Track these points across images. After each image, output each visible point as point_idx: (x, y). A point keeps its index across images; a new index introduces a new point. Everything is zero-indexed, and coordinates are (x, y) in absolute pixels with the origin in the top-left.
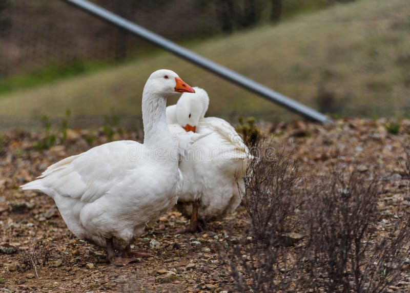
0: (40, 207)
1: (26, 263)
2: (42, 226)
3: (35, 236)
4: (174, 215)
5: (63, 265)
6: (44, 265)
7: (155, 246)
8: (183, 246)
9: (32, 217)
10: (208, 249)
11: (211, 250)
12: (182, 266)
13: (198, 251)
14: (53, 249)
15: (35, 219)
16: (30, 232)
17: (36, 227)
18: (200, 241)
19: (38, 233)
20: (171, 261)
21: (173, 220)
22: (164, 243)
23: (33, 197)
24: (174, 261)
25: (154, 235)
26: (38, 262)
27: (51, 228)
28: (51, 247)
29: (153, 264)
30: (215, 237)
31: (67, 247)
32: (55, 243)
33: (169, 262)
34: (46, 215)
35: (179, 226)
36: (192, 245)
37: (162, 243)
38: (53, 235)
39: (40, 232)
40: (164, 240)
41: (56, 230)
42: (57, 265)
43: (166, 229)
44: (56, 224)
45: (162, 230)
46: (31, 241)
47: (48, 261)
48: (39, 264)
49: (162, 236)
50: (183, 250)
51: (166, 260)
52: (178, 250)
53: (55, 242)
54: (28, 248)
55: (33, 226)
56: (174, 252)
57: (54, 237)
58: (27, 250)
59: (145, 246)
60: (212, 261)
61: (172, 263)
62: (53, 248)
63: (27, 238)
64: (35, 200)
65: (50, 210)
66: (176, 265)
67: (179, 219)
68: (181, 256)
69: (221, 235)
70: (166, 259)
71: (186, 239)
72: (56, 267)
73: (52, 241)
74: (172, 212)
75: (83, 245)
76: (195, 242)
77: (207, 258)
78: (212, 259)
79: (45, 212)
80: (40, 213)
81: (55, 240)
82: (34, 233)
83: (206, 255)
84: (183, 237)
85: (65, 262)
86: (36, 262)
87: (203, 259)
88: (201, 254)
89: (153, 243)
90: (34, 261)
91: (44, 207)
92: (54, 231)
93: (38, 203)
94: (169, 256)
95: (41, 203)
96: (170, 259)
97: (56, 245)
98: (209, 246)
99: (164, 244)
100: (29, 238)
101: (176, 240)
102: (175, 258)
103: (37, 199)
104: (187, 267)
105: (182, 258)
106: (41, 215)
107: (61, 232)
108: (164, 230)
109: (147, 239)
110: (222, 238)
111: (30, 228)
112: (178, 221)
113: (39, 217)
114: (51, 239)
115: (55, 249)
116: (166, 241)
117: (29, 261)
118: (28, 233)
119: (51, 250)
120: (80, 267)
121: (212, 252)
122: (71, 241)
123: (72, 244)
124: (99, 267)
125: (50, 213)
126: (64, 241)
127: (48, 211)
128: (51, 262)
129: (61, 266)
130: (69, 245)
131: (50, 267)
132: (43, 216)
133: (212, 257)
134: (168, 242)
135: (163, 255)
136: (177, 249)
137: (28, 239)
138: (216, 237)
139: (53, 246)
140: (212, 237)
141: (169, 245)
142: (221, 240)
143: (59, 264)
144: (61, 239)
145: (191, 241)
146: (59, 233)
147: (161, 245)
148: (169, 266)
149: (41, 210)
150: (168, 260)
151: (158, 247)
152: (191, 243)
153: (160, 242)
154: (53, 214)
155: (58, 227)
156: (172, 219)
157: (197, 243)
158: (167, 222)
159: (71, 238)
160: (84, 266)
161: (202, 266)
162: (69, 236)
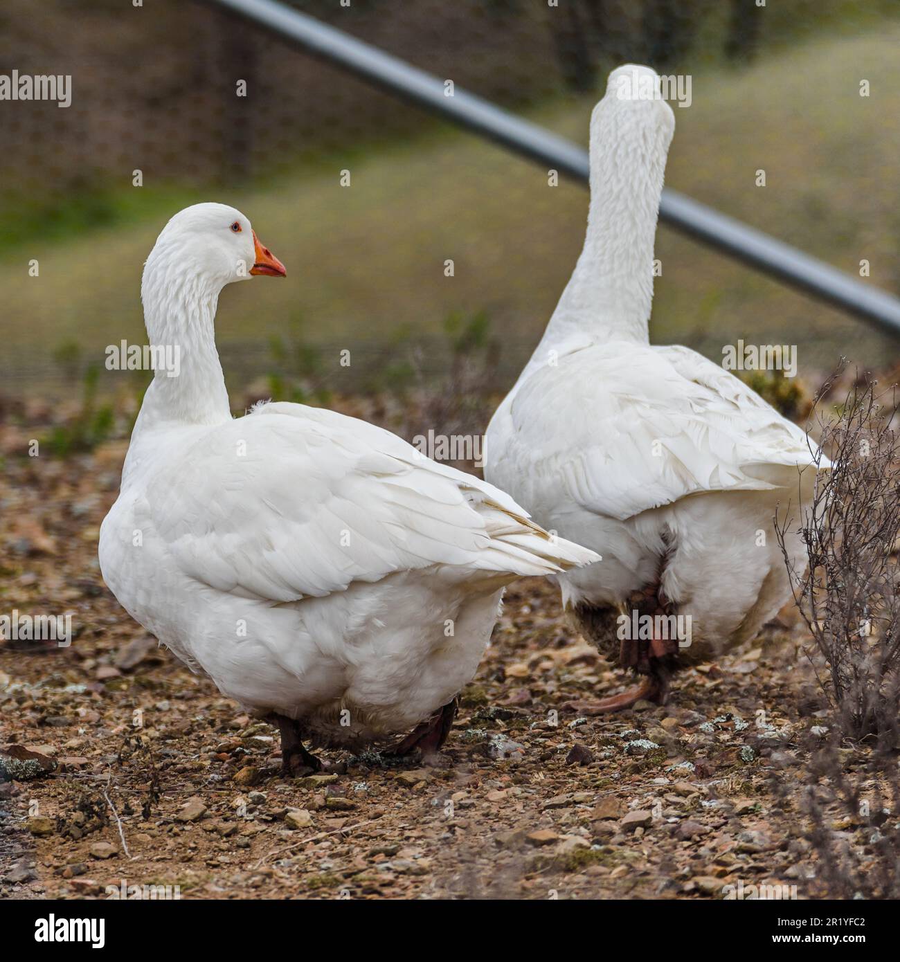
0: (99, 635)
1: (85, 807)
2: (117, 694)
3: (98, 725)
4: (549, 658)
5: (209, 817)
6: (147, 814)
7: (507, 755)
8: (602, 754)
9: (74, 667)
10: (686, 767)
11: (698, 768)
12: (607, 819)
13: (654, 771)
14: (167, 766)
15: (84, 673)
16: (82, 711)
17: (96, 696)
18: (655, 739)
19: (107, 714)
20: (568, 804)
21: (550, 673)
22: (534, 745)
23: (71, 601)
24: (575, 803)
25: (499, 721)
26: (127, 807)
27: (147, 700)
28: (160, 758)
29: (508, 812)
30: (702, 727)
31: (215, 759)
32: (173, 745)
33: (560, 806)
34: (119, 658)
35: (576, 694)
36: (631, 752)
37: (528, 745)
38: (159, 722)
39: (112, 712)
40: (534, 736)
41: (164, 704)
42: (188, 817)
43: (535, 701)
44: (161, 685)
45: (521, 705)
46: (92, 740)
47: (158, 802)
48: (128, 811)
49: (528, 724)
50: (602, 768)
51: (548, 801)
52: (584, 770)
53: (169, 741)
54: (84, 760)
55: (88, 693)
56: (572, 775)
57: (162, 727)
58: (83, 766)
59: (475, 756)
60: (705, 803)
61: (570, 810)
62: (167, 760)
63: (73, 729)
64: (80, 610)
65: (132, 643)
66: (586, 815)
67: (570, 673)
68: (598, 787)
69: (722, 720)
70: (548, 796)
71: (607, 734)
72: (185, 823)
73: (158, 739)
74: (538, 649)
75: (267, 753)
76: (639, 743)
77: (685, 794)
78: (705, 796)
79: (116, 650)
80: (99, 652)
81: (167, 736)
82: (95, 715)
83: (682, 785)
84: (596, 726)
85: (214, 807)
86: (122, 807)
87: (672, 798)
88: (662, 781)
89: (500, 746)
90: (114, 803)
91: (110, 633)
92: (159, 710)
93: (91, 619)
94: (557, 786)
95: (101, 622)
96: (562, 798)
97: (175, 752)
98: (689, 757)
99: (536, 750)
100: (81, 731)
101: (573, 736)
102: (580, 795)
103: (86, 606)
104: (625, 820)
105: (602, 792)
106: (103, 659)
107: (182, 713)
108: (529, 704)
109: (479, 731)
110: (725, 729)
111: (78, 700)
112: (567, 678)
113: (95, 668)
114: (157, 734)
115: (174, 764)
116: (541, 740)
117: (99, 803)
118: (77, 714)
119: (162, 769)
120: (266, 821)
121: (703, 774)
122: (224, 740)
123: (229, 749)
124: (331, 822)
125: (133, 651)
126: (200, 738)
127: (125, 646)
128: (168, 807)
129: (201, 818)
130: (219, 752)
131: (166, 823)
132: (111, 664)
133: (705, 790)
134: (549, 743)
135: (538, 783)
136: (583, 765)
137: (77, 734)
138: (706, 726)
139: (167, 755)
140: (692, 726)
141: (554, 751)
142: (725, 737)
143: (196, 813)
144: (188, 734)
145: (626, 739)
146: (177, 716)
147: (527, 753)
148: (562, 820)
149: (101, 644)
150: (556, 800)
151: (517, 757)
152: (626, 745)
153: (520, 742)
154: (142, 655)
155: (169, 698)
156: (546, 670)
157: (647, 745)
158: (529, 680)
159: (223, 731)
160: (276, 818)
161: (672, 820)
162: (212, 723)
